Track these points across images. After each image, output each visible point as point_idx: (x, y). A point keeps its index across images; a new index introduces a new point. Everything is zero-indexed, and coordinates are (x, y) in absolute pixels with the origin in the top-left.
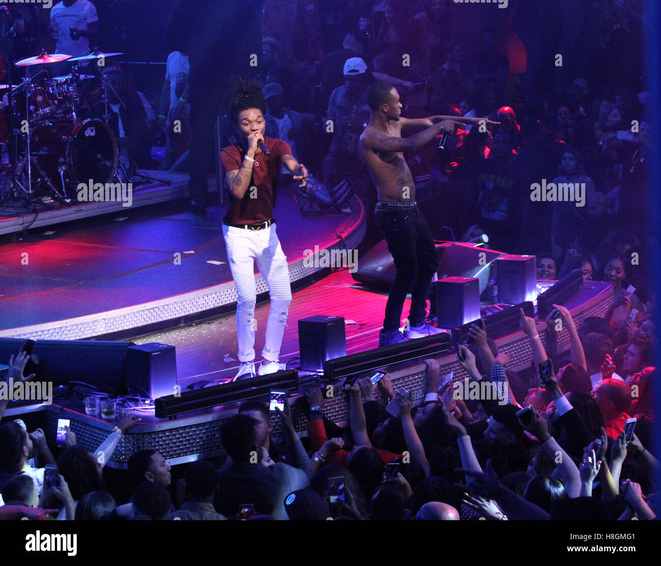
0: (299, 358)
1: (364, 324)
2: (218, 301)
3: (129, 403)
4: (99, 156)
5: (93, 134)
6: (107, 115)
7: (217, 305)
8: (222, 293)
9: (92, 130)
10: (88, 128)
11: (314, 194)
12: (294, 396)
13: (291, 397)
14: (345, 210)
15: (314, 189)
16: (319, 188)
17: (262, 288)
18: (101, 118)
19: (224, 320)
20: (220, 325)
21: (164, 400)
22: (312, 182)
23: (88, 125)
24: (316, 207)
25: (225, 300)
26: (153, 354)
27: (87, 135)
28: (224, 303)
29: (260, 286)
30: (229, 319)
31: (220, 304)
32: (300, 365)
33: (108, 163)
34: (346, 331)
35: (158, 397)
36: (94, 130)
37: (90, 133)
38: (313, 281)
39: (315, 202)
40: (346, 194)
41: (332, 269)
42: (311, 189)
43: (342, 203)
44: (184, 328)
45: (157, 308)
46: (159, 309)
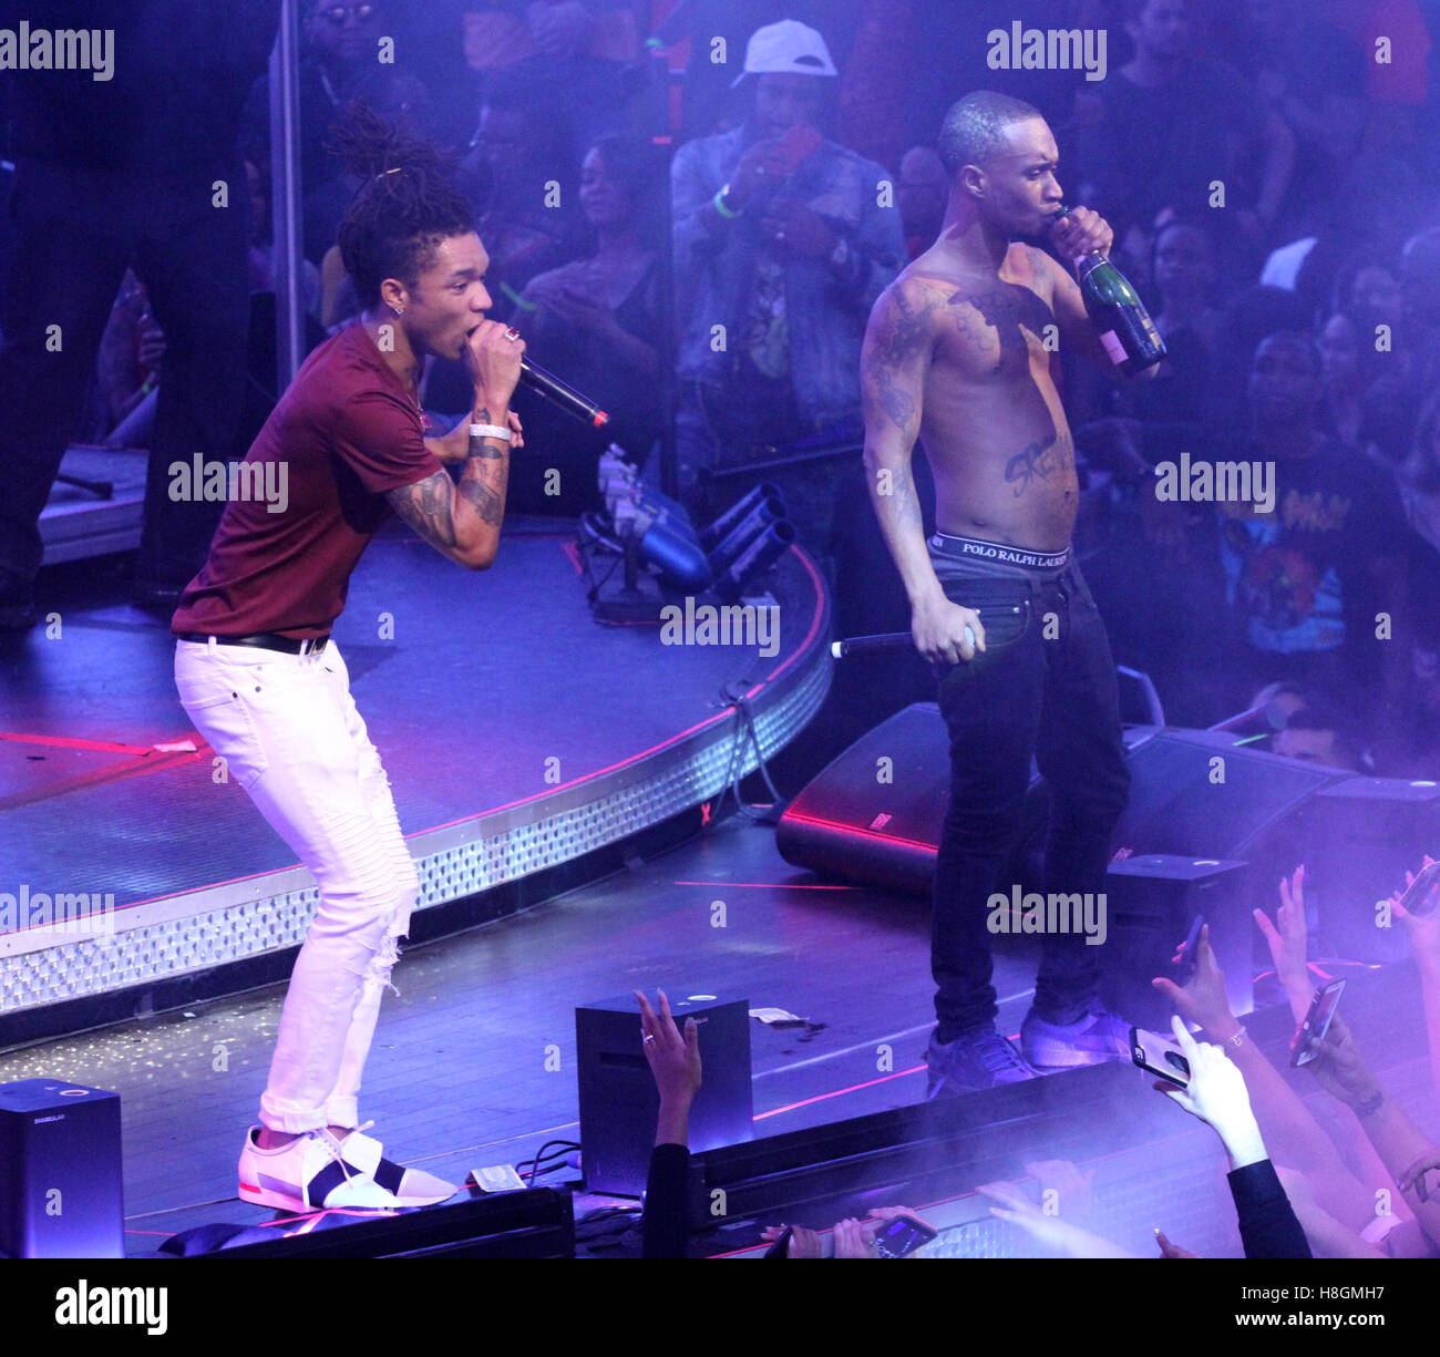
0: (577, 1148)
1: (820, 1026)
7: (276, 944)
8: (296, 902)
11: (641, 540)
15: (644, 520)
16: (661, 520)
22: (636, 494)
24: (648, 590)
26: (36, 1121)
34: (753, 1049)
38: (635, 863)
39: (643, 566)
40: (760, 542)
41: (706, 818)
42: (631, 521)
43: (745, 574)
44: (151, 1028)
45: (55, 953)
46: (61, 955)
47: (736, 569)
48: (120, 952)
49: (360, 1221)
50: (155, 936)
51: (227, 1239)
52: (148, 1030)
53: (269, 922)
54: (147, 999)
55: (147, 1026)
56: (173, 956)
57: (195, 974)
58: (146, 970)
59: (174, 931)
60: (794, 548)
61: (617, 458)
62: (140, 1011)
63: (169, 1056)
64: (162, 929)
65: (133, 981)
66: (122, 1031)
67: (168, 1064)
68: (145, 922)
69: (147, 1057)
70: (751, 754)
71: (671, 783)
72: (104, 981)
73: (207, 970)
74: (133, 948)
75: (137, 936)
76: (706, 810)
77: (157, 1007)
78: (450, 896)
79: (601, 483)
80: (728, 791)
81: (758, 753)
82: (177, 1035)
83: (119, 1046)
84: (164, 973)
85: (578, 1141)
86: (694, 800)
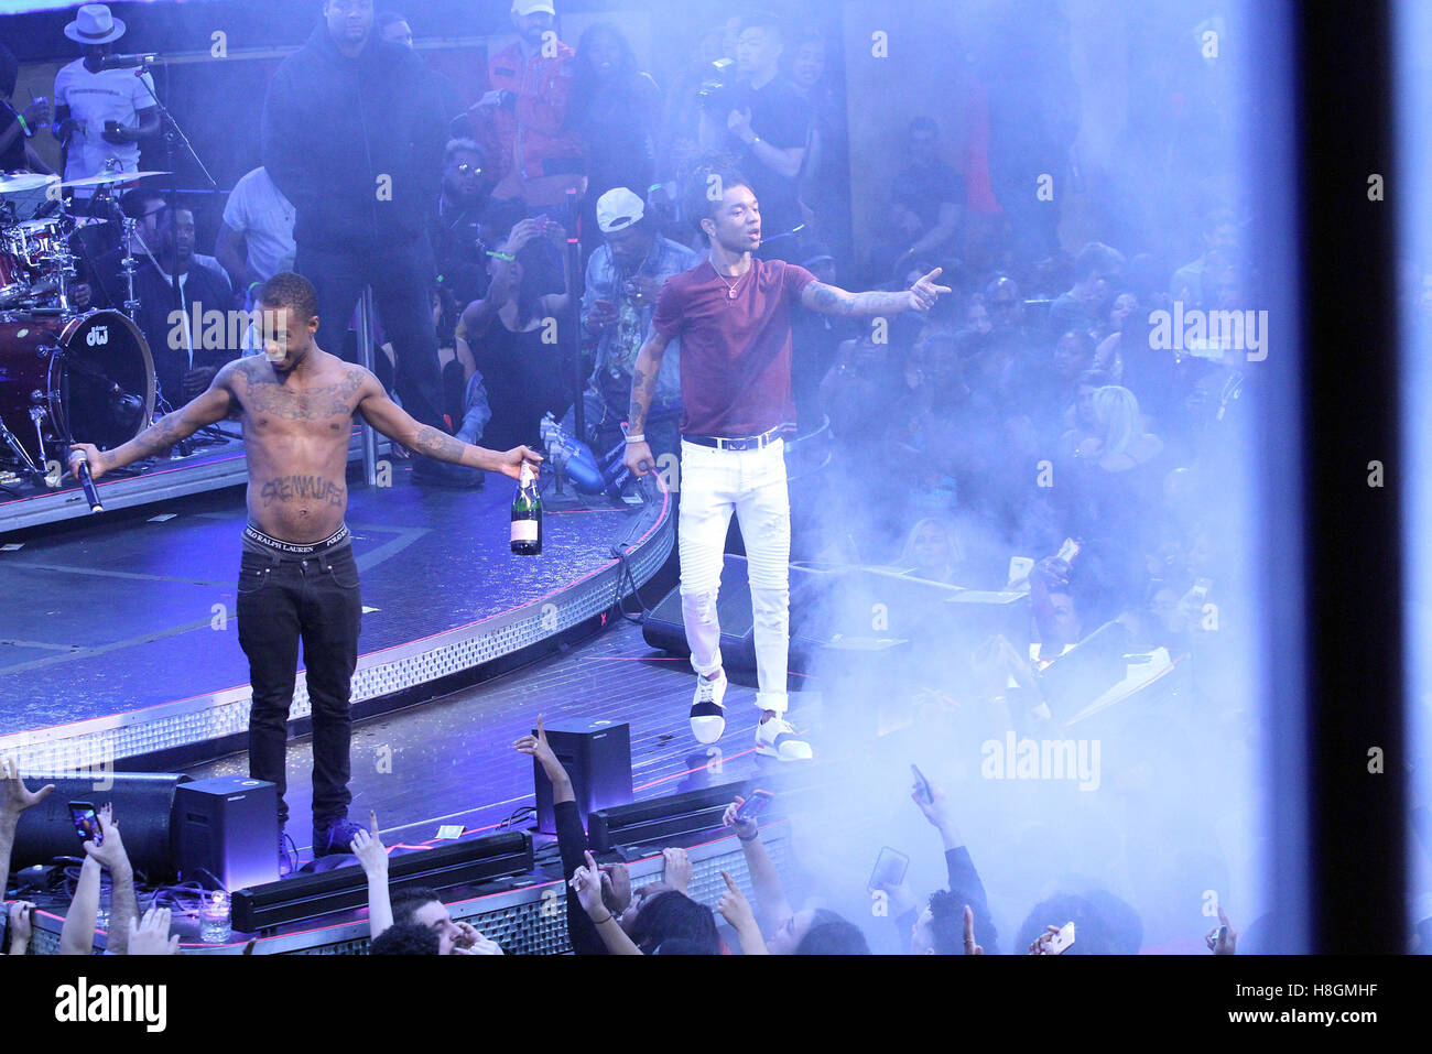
0: (534, 809)
1: (671, 737)
2: (365, 689)
3: (180, 902)
4: (117, 386)
5: (104, 340)
6: (132, 301)
7: (362, 697)
8: (374, 673)
9: (101, 333)
10: (93, 329)
11: (565, 466)
12: (523, 887)
13: (517, 888)
14: (629, 500)
15: (566, 454)
16: (576, 454)
17: (457, 662)
18: (121, 308)
19: (378, 730)
20: (369, 739)
21: (251, 894)
22: (562, 440)
23: (94, 321)
24: (569, 493)
25: (380, 686)
26: (230, 799)
27: (91, 343)
28: (378, 693)
29: (453, 657)
30: (388, 727)
31: (371, 696)
32: (536, 822)
33: (136, 402)
34: (632, 750)
35: (238, 888)
36: (106, 332)
37: (98, 337)
38: (564, 647)
39: (567, 481)
41: (604, 621)
42: (559, 455)
43: (623, 484)
44: (294, 746)
45: (238, 704)
46: (241, 705)
47: (619, 481)
49: (411, 852)
51: (338, 864)
53: (359, 685)
61: (550, 419)
70: (629, 585)
71: (584, 602)
76: (603, 617)
78: (461, 668)
79: (542, 434)
80: (617, 605)
81: (633, 586)
85: (535, 805)
86: (597, 612)
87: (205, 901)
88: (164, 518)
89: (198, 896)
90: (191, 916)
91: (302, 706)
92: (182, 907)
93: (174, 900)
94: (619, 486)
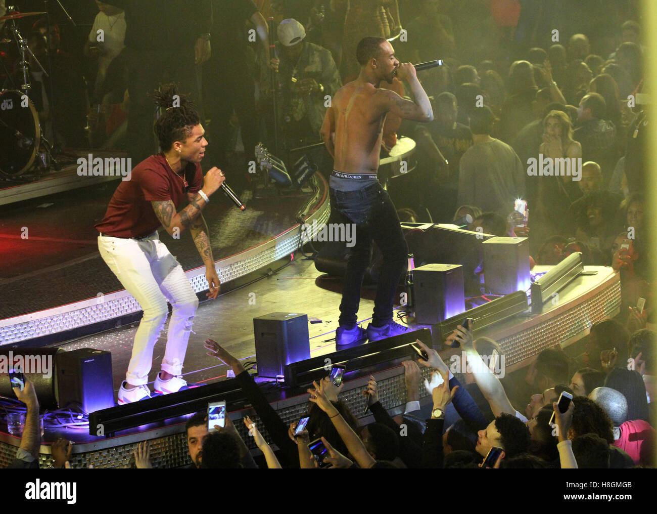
0: (255, 363)
1: (331, 321)
3: (59, 419)
4: (18, 133)
5: (11, 107)
6: (26, 85)
9: (10, 103)
14: (305, 190)
15: (269, 166)
18: (20, 88)
21: (99, 415)
23: (5, 97)
26: (86, 362)
27: (3, 109)
32: (257, 371)
33: (29, 142)
35: (92, 411)
36: (12, 103)
37: (7, 106)
39: (270, 180)
40: (307, 171)
41: (292, 258)
44: (121, 331)
45: (90, 308)
46: (91, 309)
47: (299, 180)
48: (110, 307)
50: (121, 302)
52: (119, 331)
54: (119, 322)
55: (119, 330)
56: (127, 308)
57: (133, 313)
58: (119, 313)
59: (127, 300)
60: (317, 172)
61: (261, 146)
62: (117, 326)
63: (127, 339)
64: (123, 299)
65: (114, 316)
66: (112, 332)
67: (127, 342)
68: (118, 298)
69: (120, 340)
71: (281, 248)
72: (106, 317)
73: (138, 312)
74: (114, 306)
75: (115, 302)
76: (292, 255)
77: (122, 324)
79: (256, 154)
80: (300, 249)
82: (129, 333)
83: (111, 337)
84: (124, 313)
85: (256, 361)
86: (288, 253)
87: (73, 418)
88: (45, 205)
89: (69, 416)
90: (65, 427)
91: (125, 308)
92: (60, 421)
93: (56, 418)
94: (299, 182)
